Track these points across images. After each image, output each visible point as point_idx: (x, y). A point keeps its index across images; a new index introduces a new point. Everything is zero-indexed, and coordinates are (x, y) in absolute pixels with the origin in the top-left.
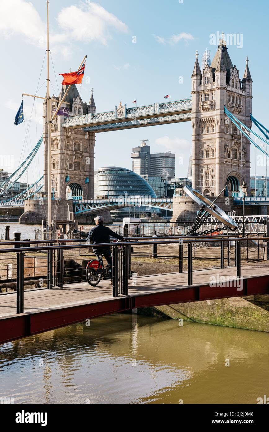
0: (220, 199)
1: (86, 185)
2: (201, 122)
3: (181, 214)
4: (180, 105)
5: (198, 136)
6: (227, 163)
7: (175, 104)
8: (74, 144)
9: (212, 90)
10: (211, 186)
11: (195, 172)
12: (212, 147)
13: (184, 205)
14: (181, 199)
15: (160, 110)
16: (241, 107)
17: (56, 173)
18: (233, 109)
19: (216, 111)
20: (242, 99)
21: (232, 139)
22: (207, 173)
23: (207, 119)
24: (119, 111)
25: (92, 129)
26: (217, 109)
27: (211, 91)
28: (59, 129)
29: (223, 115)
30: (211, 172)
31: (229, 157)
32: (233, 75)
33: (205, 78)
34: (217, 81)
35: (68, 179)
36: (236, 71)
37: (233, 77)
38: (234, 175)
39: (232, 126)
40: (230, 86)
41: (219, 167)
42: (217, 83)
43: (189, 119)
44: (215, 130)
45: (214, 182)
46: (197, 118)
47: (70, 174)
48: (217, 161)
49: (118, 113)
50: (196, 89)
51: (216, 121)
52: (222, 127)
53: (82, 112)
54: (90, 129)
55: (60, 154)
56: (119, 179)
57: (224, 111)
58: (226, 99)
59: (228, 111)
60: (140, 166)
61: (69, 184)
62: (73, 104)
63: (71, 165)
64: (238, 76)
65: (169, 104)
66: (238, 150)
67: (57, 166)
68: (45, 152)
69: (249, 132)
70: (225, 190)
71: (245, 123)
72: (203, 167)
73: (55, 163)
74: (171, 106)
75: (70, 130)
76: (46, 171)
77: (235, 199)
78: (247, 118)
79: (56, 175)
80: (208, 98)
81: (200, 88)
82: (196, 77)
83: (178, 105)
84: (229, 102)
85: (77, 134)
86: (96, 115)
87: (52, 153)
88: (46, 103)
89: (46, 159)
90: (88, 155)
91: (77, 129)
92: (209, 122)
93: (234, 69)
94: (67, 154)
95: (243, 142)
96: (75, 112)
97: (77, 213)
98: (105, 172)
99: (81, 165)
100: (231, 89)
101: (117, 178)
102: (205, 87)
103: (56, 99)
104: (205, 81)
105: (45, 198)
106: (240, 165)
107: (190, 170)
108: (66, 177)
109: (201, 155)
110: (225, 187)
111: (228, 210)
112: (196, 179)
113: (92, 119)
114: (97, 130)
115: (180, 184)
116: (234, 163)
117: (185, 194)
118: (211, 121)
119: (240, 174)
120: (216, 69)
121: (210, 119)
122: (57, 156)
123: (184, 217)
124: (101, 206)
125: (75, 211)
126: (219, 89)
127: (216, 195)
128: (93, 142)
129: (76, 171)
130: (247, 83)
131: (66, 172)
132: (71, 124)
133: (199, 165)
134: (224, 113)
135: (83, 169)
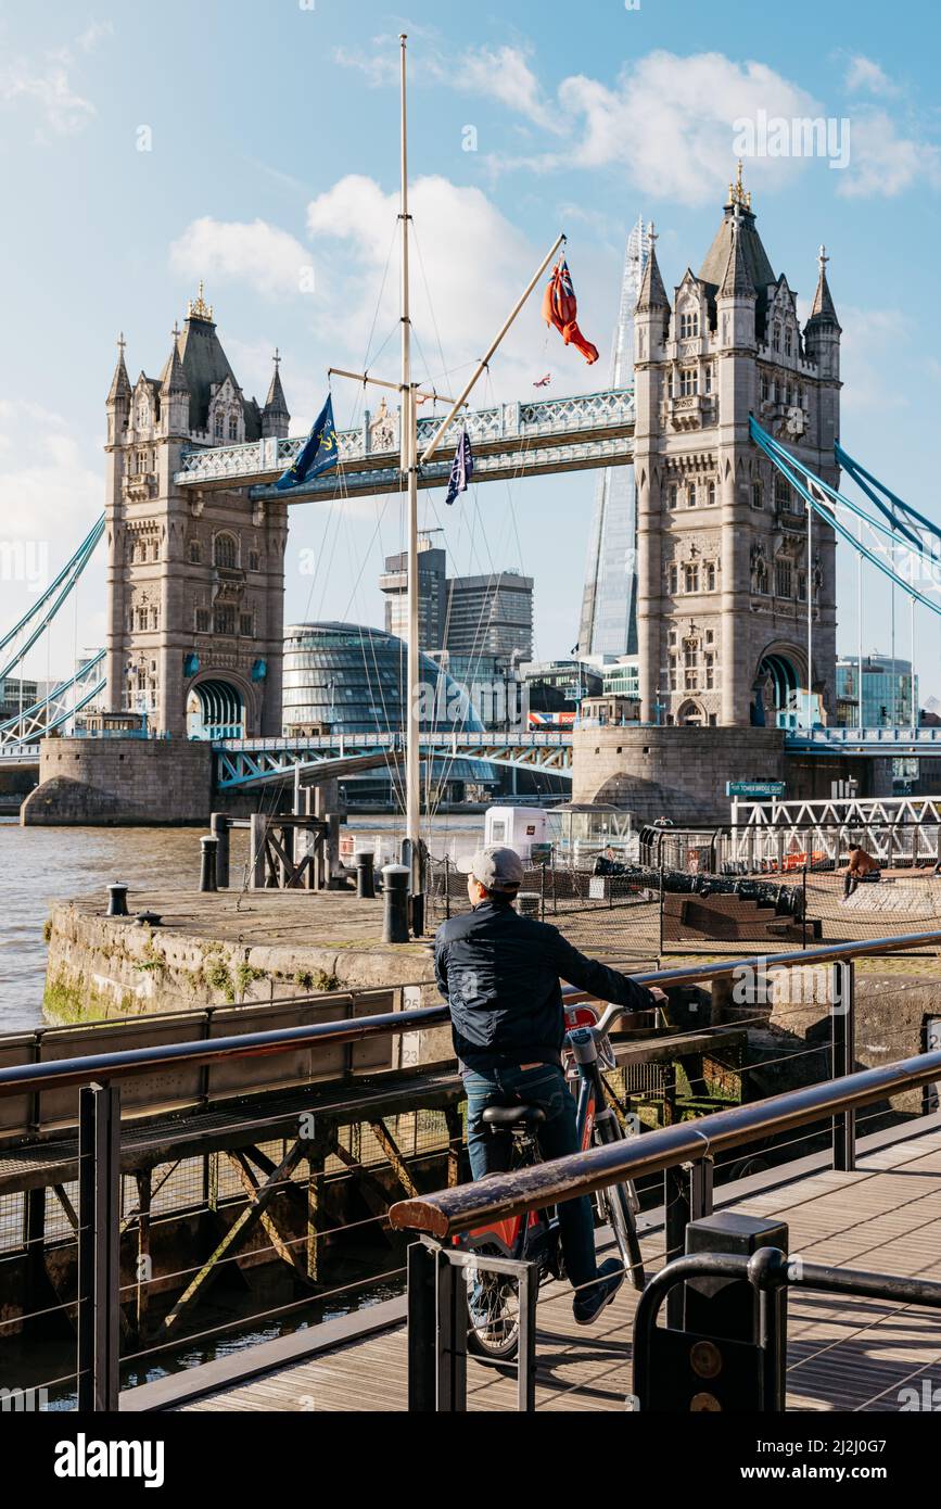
0: (741, 737)
1: (255, 685)
2: (669, 468)
3: (606, 788)
4: (595, 408)
5: (656, 518)
6: (760, 610)
7: (577, 407)
8: (213, 542)
9: (705, 359)
10: (705, 691)
11: (650, 640)
12: (706, 554)
13: (616, 755)
14: (602, 737)
15: (523, 428)
16: (804, 419)
17: (152, 644)
19: (721, 430)
20: (807, 389)
21: (774, 527)
22: (689, 646)
23: (688, 459)
24: (378, 429)
25: (277, 491)
26: (725, 423)
27: (702, 362)
28: (163, 490)
29: (746, 445)
30: (705, 641)
31: (766, 591)
32: (776, 307)
33: (683, 317)
34: (725, 327)
35: (194, 666)
36: (787, 295)
37: (778, 315)
38: (781, 652)
39: (773, 484)
40: (768, 345)
41: (734, 622)
42: (725, 333)
43: (625, 459)
44: (716, 497)
45: (714, 676)
46: (654, 455)
47: (200, 649)
48: (726, 602)
49: (374, 437)
50: (651, 355)
51: (721, 465)
52: (742, 486)
53: (244, 431)
54: (269, 492)
55: (165, 576)
56: (352, 665)
57: (750, 431)
58: (755, 387)
59: (763, 433)
61: (196, 681)
62: (212, 404)
63: (203, 617)
64: (792, 311)
65: (554, 407)
66: (796, 567)
67: (156, 618)
68: (111, 571)
69: (834, 501)
70: (752, 705)
71: (819, 471)
72: (676, 624)
73: (149, 608)
74: (561, 413)
75: (200, 495)
76: (118, 638)
77: (788, 735)
78: (825, 456)
79: (150, 652)
80: (692, 385)
81: (664, 351)
82: (651, 313)
83: (589, 409)
84: (766, 401)
85: (223, 508)
86: (292, 443)
87: (136, 573)
88: (117, 398)
89: (115, 597)
90: (261, 581)
91: (223, 492)
92: (698, 470)
93: (779, 287)
94: (191, 578)
95: (817, 537)
96: (219, 431)
97: (225, 784)
98: (304, 640)
99: (237, 617)
100: (772, 357)
101: (347, 660)
102: (681, 347)
103: (152, 387)
104: (683, 329)
105: (116, 734)
106: (800, 617)
107: (586, 634)
108: (188, 660)
109: (669, 584)
110: (755, 693)
111: (767, 772)
112: (650, 665)
113: (281, 456)
114: (294, 495)
115: (559, 681)
116: (782, 609)
117: (619, 719)
118: (705, 464)
119: (802, 647)
120: (718, 287)
121: (699, 457)
122: (154, 584)
123: (617, 797)
124: (310, 759)
125: (220, 776)
126: (730, 354)
127: (725, 719)
128: (282, 537)
129: (219, 637)
130: (823, 336)
131: (188, 640)
132: (207, 473)
133: (660, 617)
134: (751, 437)
135: (246, 629)
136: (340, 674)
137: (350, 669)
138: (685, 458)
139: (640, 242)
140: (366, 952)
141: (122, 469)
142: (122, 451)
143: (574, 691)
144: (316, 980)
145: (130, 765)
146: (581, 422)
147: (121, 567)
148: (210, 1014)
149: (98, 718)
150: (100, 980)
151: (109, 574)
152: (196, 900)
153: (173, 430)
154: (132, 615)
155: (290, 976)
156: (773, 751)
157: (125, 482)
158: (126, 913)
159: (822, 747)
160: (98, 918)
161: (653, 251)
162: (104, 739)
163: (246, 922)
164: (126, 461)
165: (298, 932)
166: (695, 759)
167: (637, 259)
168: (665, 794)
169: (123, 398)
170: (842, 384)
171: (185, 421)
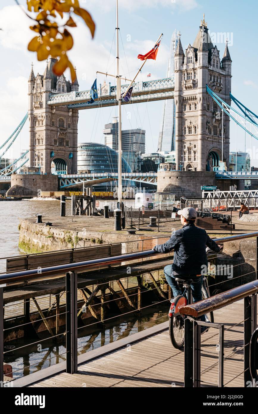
0: (203, 174)
1: (70, 160)
2: (184, 100)
3: (166, 188)
4: (163, 83)
5: (180, 113)
6: (209, 139)
7: (158, 83)
8: (58, 120)
9: (194, 69)
10: (193, 161)
11: (178, 147)
12: (194, 124)
13: (169, 179)
14: (165, 174)
15: (143, 89)
16: (222, 86)
17: (41, 149)
18: (214, 87)
19: (198, 89)
20: (222, 78)
21: (213, 116)
22: (189, 149)
23: (189, 97)
24: (103, 89)
25: (76, 106)
26: (200, 87)
27: (193, 70)
28: (44, 106)
29: (205, 93)
30: (194, 148)
31: (210, 134)
32: (214, 55)
33: (188, 57)
34: (200, 60)
35: (53, 155)
36: (217, 52)
37: (214, 57)
38: (214, 151)
39: (213, 104)
40: (211, 65)
41: (202, 143)
42: (200, 62)
43: (172, 97)
44: (197, 108)
45: (196, 157)
46: (180, 96)
47: (54, 150)
48: (200, 137)
49: (102, 91)
50: (179, 68)
51: (198, 99)
52: (204, 105)
53: (66, 90)
54: (73, 106)
55: (45, 130)
56: (96, 154)
57: (206, 89)
58: (208, 78)
59: (210, 90)
60: (112, 142)
61: (54, 159)
62: (57, 82)
63: (55, 141)
64: (218, 56)
65: (152, 83)
66: (219, 127)
67: (42, 141)
68: (30, 128)
69: (229, 109)
70: (206, 165)
71: (225, 100)
72: (186, 143)
73: (40, 139)
74: (154, 84)
75: (54, 107)
76: (32, 147)
77: (216, 173)
78: (227, 96)
79: (41, 151)
80: (190, 76)
81: (183, 67)
82: (179, 56)
83: (162, 83)
84: (211, 81)
85: (61, 111)
86: (80, 93)
87: (37, 129)
88: (31, 80)
89: (31, 136)
90: (71, 131)
91: (61, 106)
92: (192, 100)
93: (215, 49)
94: (52, 130)
95: (225, 119)
96: (59, 90)
97: (62, 187)
98: (83, 147)
99: (65, 141)
100: (213, 69)
101: (95, 153)
102: (187, 66)
103: (41, 77)
104: (188, 61)
105: (32, 173)
106: (220, 141)
107: (160, 146)
108: (51, 153)
109: (184, 132)
110: (207, 162)
111: (210, 183)
112: (178, 154)
113: (77, 96)
114: (80, 107)
115: (153, 159)
116: (215, 139)
117: (170, 169)
118: (194, 99)
119: (220, 149)
120: (198, 49)
121: (192, 97)
122: (42, 132)
123: (169, 190)
124: (85, 180)
125: (60, 185)
126: (201, 68)
127: (199, 169)
128: (77, 119)
129: (60, 146)
130: (227, 63)
131: (51, 147)
132: (56, 101)
133: (181, 141)
134: (207, 91)
135: (67, 145)
136: (93, 157)
137: (95, 155)
138: (188, 97)
139: (175, 37)
140: (110, 233)
141: (33, 100)
142: (33, 95)
143: (158, 161)
144: (97, 241)
145: (36, 182)
146: (160, 87)
147: (33, 127)
148: (73, 250)
149: (27, 169)
150: (35, 241)
151: (29, 129)
152: (60, 219)
153: (47, 89)
154: (36, 140)
155: (89, 240)
156: (212, 178)
157: (34, 103)
158: (42, 222)
159: (225, 177)
160: (34, 224)
161: (180, 39)
162: (28, 175)
163: (75, 225)
164: (34, 98)
165: (90, 227)
166: (191, 180)
167: (174, 41)
168: (182, 190)
169: (33, 80)
170: (232, 76)
171: (50, 87)
